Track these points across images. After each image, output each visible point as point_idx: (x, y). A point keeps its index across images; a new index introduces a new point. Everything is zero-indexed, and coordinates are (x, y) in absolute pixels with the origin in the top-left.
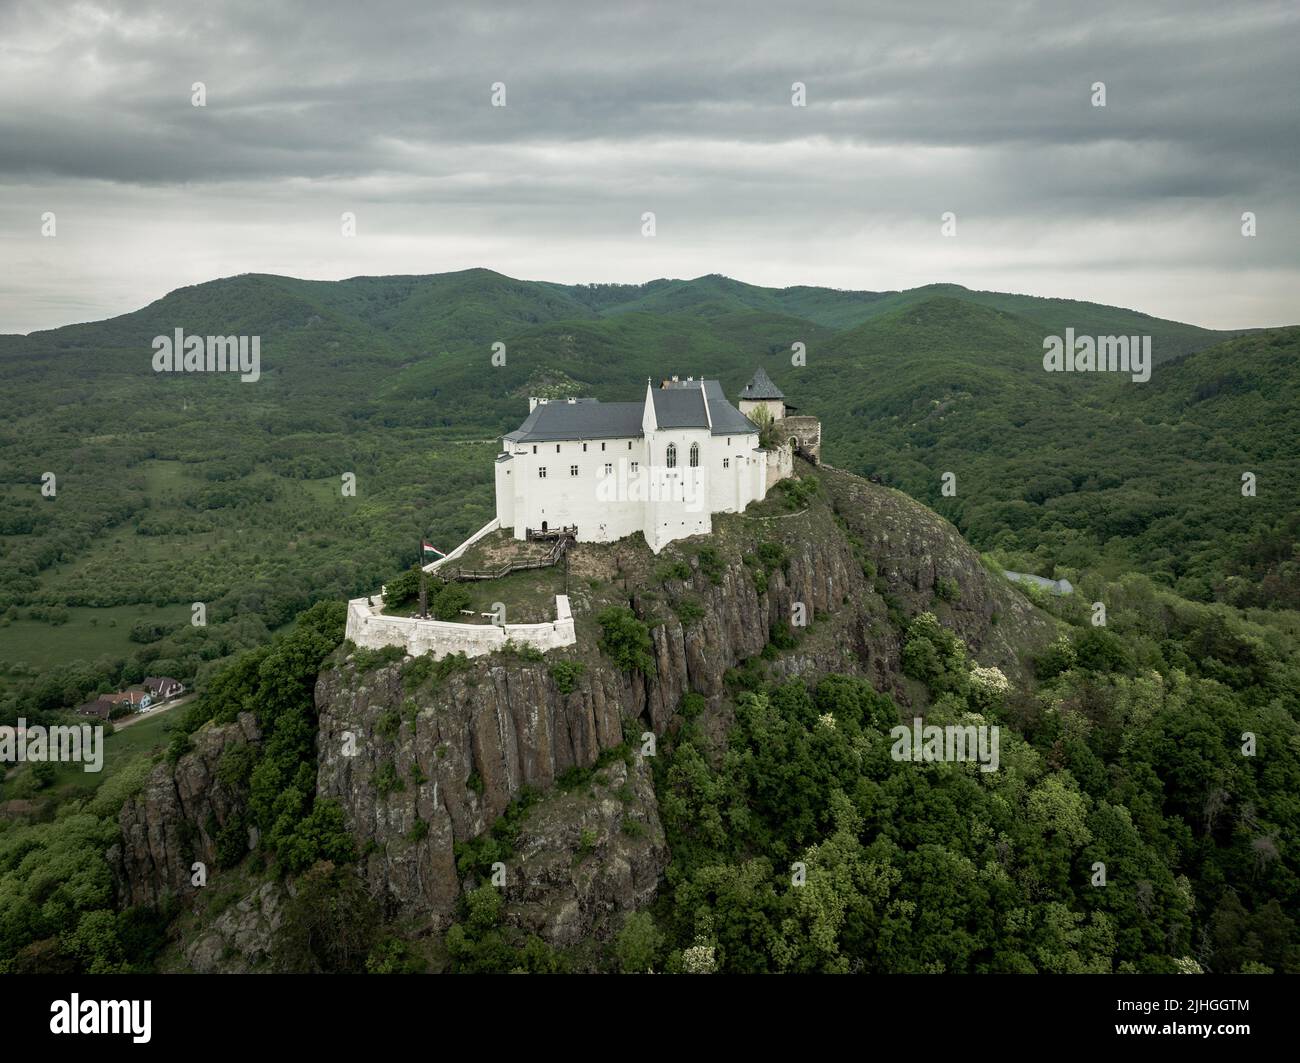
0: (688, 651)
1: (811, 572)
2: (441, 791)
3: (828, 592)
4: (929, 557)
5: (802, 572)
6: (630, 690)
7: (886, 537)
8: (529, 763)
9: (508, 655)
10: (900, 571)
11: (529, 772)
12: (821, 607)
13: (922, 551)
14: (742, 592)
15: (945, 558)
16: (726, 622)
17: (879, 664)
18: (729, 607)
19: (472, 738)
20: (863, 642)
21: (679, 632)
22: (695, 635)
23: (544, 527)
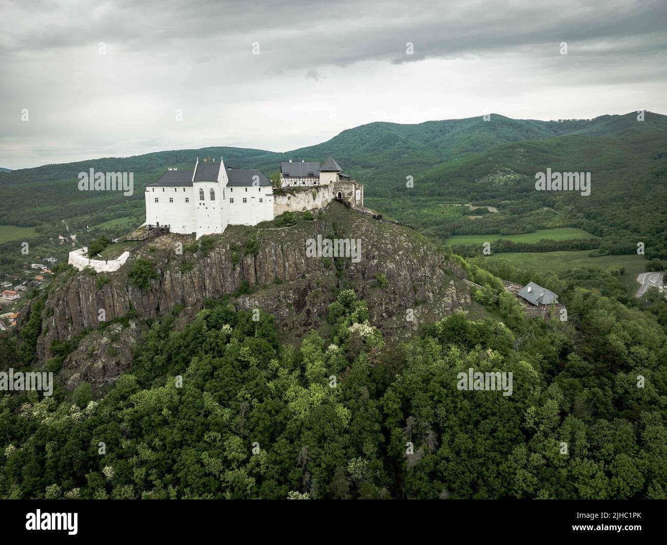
0: (183, 285)
1: (273, 258)
2: (55, 320)
3: (285, 270)
4: (376, 261)
6: (146, 297)
8: (90, 317)
9: (86, 271)
11: (91, 321)
12: (279, 277)
13: (374, 258)
14: (224, 262)
15: (385, 262)
17: (309, 312)
20: (304, 299)
22: (184, 278)
23: (158, 223)
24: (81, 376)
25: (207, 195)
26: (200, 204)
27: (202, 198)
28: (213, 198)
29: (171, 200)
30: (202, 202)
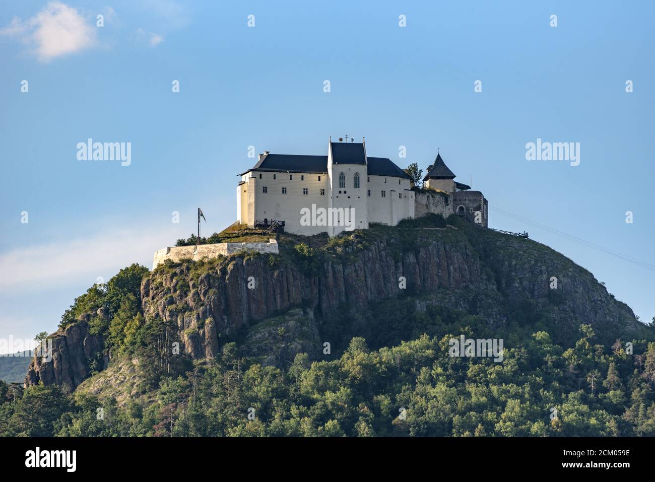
0: (345, 279)
2: (211, 309)
3: (450, 276)
4: (545, 276)
5: (429, 256)
7: (514, 263)
10: (521, 284)
11: (253, 312)
12: (444, 283)
16: (372, 272)
18: (374, 264)
19: (226, 288)
21: (340, 268)
22: (347, 271)
24: (277, 359)
25: (350, 181)
26: (340, 192)
27: (342, 185)
28: (357, 185)
29: (284, 191)
30: (343, 190)
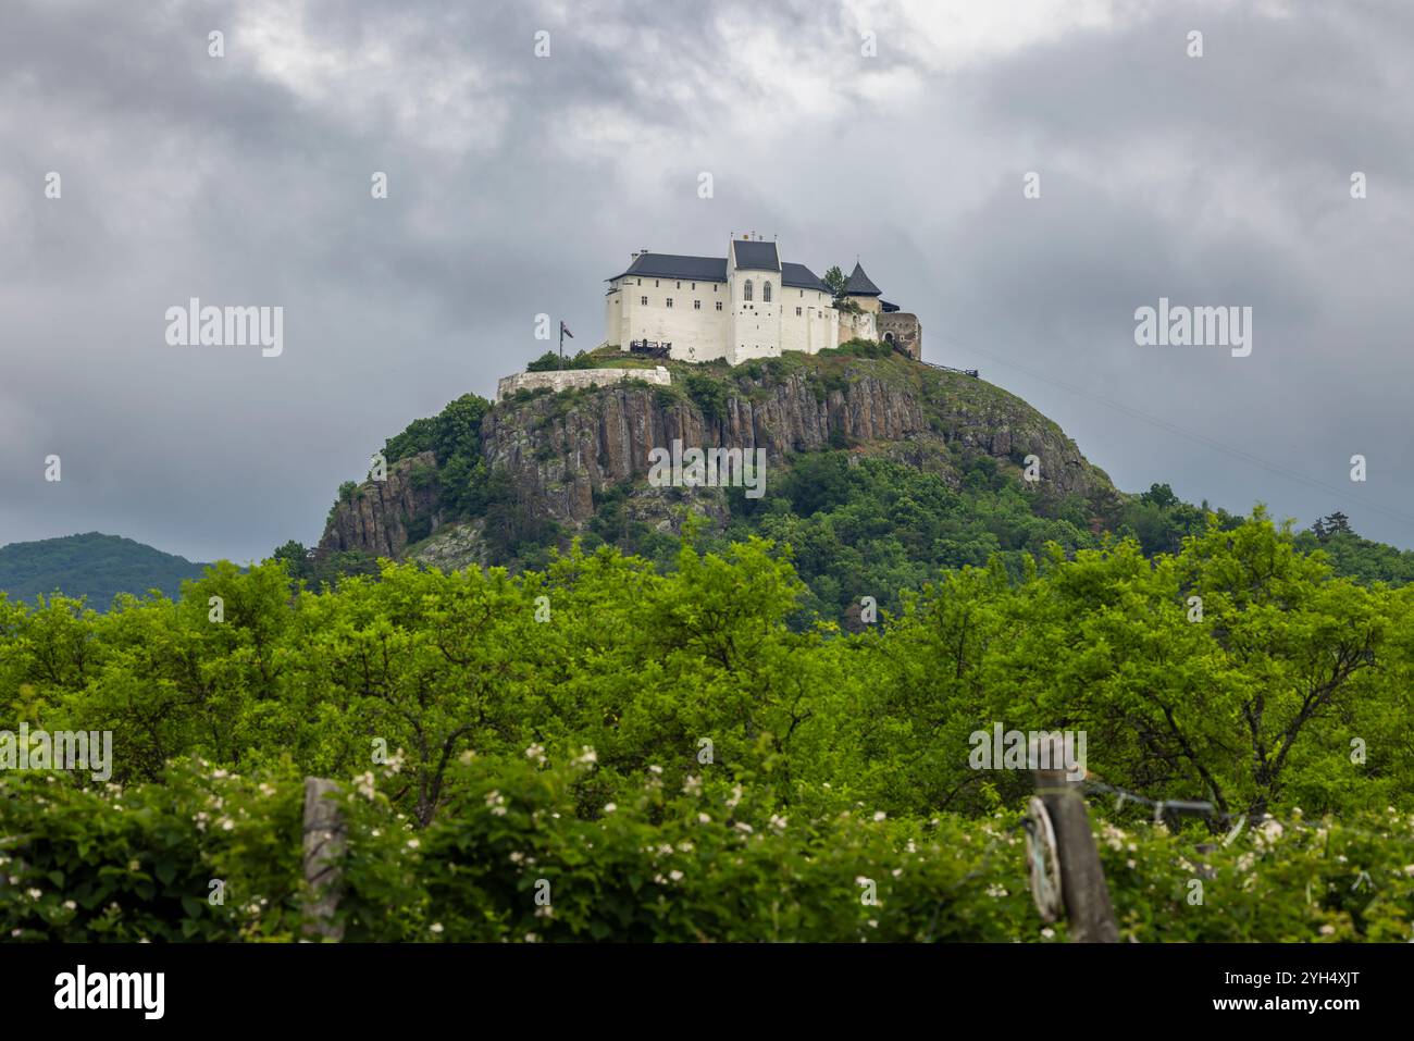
0: (756, 424)
1: (869, 400)
2: (583, 456)
3: (887, 421)
4: (1005, 427)
5: (861, 396)
6: (709, 433)
7: (965, 409)
8: (638, 454)
9: (625, 384)
10: (975, 436)
11: (638, 460)
12: (879, 432)
13: (1001, 423)
14: (803, 397)
16: (788, 413)
18: (791, 403)
19: (602, 428)
21: (748, 406)
22: (757, 411)
23: (645, 341)
25: (758, 292)
26: (745, 307)
27: (748, 296)
28: (767, 298)
29: (669, 303)
30: (749, 303)
